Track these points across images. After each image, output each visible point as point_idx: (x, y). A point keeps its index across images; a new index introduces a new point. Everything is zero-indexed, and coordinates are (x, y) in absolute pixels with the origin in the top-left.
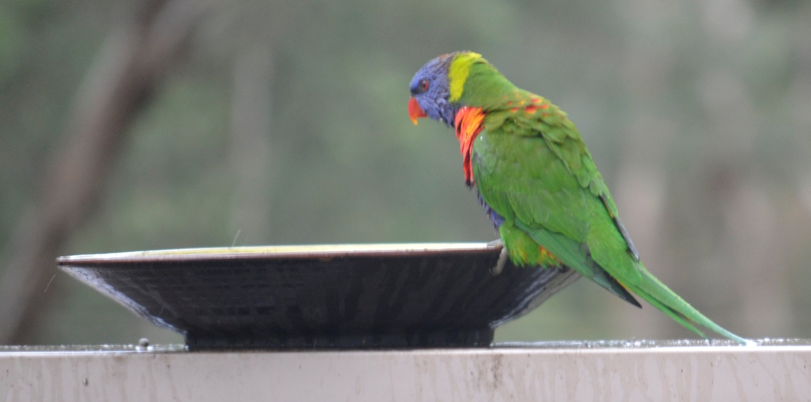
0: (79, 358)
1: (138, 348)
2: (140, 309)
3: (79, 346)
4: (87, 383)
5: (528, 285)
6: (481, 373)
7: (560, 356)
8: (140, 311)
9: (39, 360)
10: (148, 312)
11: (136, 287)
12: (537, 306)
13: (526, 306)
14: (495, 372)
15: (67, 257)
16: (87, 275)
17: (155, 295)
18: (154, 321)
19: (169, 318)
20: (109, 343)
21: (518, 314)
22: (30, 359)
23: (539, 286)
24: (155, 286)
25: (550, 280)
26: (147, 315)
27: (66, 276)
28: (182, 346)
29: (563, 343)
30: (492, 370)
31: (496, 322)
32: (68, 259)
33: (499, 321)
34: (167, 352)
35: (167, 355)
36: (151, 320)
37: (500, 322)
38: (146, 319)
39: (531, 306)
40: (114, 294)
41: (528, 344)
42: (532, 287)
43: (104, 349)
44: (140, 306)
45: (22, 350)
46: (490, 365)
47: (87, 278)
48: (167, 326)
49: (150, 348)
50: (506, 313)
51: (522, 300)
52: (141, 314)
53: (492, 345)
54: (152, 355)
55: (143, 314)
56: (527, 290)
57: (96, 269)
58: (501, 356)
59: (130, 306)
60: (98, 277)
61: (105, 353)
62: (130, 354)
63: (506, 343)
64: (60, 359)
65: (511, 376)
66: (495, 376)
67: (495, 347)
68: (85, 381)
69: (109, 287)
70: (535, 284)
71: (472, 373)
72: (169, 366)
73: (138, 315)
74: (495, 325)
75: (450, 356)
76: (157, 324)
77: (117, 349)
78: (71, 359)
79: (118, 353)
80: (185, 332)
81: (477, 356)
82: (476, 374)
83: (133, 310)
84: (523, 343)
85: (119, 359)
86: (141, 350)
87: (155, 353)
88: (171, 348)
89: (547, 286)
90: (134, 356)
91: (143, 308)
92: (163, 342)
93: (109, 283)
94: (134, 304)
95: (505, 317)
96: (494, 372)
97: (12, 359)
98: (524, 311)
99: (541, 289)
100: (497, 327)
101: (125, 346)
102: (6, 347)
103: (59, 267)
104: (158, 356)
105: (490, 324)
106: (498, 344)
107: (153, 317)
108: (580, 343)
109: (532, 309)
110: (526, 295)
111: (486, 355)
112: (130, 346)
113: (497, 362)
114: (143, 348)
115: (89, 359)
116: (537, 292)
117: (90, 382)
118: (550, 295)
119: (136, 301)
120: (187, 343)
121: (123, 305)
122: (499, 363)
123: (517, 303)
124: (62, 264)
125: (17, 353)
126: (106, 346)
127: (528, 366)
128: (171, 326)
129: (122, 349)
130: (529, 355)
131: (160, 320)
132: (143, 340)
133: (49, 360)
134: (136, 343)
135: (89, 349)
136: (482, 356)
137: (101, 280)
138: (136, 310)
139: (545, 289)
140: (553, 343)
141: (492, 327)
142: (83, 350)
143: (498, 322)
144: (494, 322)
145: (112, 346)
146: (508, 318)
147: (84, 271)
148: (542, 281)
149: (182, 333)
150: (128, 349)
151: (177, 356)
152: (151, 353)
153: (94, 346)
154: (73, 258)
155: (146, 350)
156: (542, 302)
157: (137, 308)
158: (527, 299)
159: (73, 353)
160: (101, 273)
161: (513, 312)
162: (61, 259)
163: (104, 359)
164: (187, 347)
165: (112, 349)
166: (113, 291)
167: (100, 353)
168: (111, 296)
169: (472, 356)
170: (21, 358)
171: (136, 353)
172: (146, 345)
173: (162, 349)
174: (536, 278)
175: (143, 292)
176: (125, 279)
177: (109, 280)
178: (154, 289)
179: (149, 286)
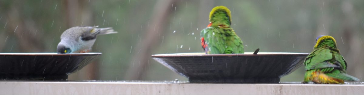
0: (157, 85)
1: (175, 82)
5: (291, 65)
6: (276, 91)
7: (300, 86)
9: (146, 85)
10: (178, 71)
11: (175, 64)
12: (293, 71)
13: (290, 71)
19: (184, 73)
20: (166, 80)
21: (287, 73)
22: (143, 85)
23: (294, 65)
24: (180, 64)
25: (297, 63)
27: (154, 60)
28: (188, 82)
30: (280, 90)
34: (183, 83)
35: (183, 84)
36: (179, 73)
37: (282, 76)
38: (177, 74)
39: (291, 71)
41: (290, 83)
42: (292, 66)
43: (165, 82)
45: (141, 82)
46: (279, 89)
47: (160, 61)
49: (178, 82)
50: (284, 73)
51: (289, 69)
53: (279, 83)
55: (176, 72)
56: (290, 67)
58: (282, 86)
61: (165, 83)
63: (284, 82)
64: (152, 85)
66: (280, 92)
67: (280, 83)
68: (159, 91)
69: (166, 64)
70: (293, 64)
71: (273, 91)
72: (184, 87)
75: (267, 86)
77: (169, 82)
78: (155, 85)
79: (169, 83)
80: (189, 77)
81: (275, 86)
83: (173, 71)
84: (289, 82)
85: (169, 85)
87: (180, 83)
88: (184, 82)
90: (174, 84)
91: (177, 70)
92: (182, 80)
93: (167, 63)
94: (174, 69)
95: (284, 74)
97: (138, 84)
98: (290, 73)
99: (294, 66)
101: (171, 81)
102: (137, 81)
104: (181, 84)
105: (279, 77)
106: (281, 82)
107: (180, 73)
109: (292, 72)
111: (278, 86)
112: (173, 81)
115: (160, 85)
116: (293, 67)
117: (161, 91)
118: (297, 68)
119: (175, 68)
120: (189, 81)
121: (171, 69)
122: (282, 88)
123: (287, 70)
124: (153, 57)
125: (140, 83)
126: (165, 81)
127: (290, 89)
128: (184, 76)
129: (170, 82)
130: (291, 86)
131: (181, 74)
132: (176, 80)
133: (149, 85)
134: (174, 80)
135: (161, 82)
136: (276, 86)
137: (164, 62)
139: (295, 66)
140: (298, 82)
142: (159, 82)
145: (167, 81)
147: (159, 59)
148: (295, 64)
150: (172, 82)
151: (186, 84)
153: (163, 81)
154: (156, 55)
156: (295, 70)
158: (290, 69)
160: (164, 60)
161: (286, 73)
162: (153, 55)
163: (165, 85)
165: (167, 82)
167: (164, 83)
168: (167, 66)
169: (273, 86)
170: (141, 84)
171: (174, 83)
172: (177, 81)
174: (293, 63)
175: (177, 65)
176: (172, 62)
177: (167, 62)
178: (180, 65)
179: (178, 64)
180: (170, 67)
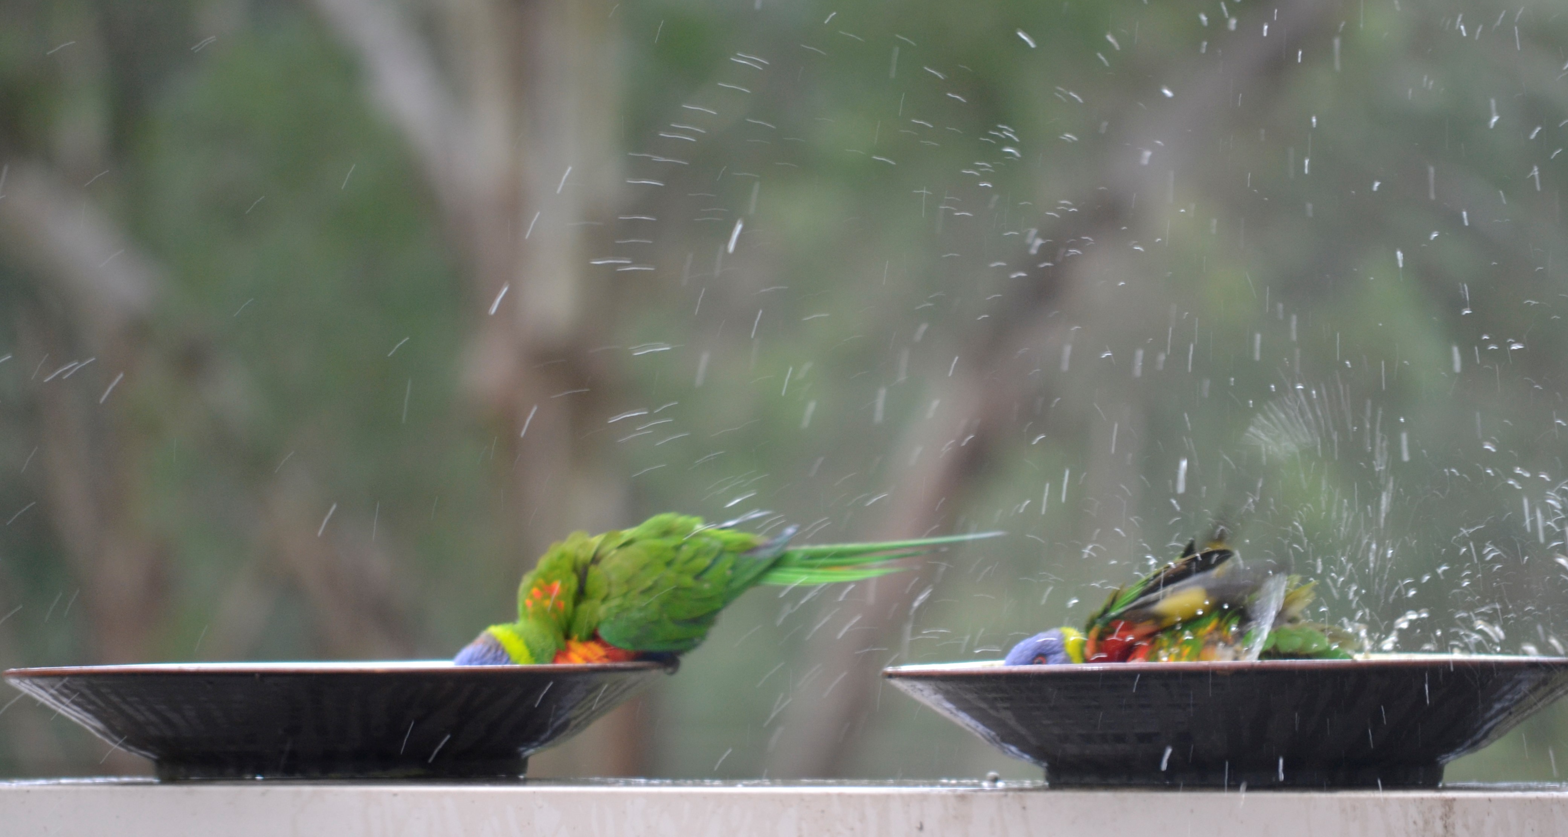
0: (911, 796)
1: (986, 785)
2: (989, 734)
3: (912, 780)
4: (921, 828)
5: (1490, 708)
6: (1426, 822)
7: (1531, 801)
8: (988, 737)
9: (862, 797)
10: (998, 739)
11: (983, 705)
12: (1500, 736)
13: (1485, 736)
14: (1446, 821)
15: (897, 667)
16: (921, 690)
17: (1008, 716)
18: (1006, 750)
19: (1025, 747)
20: (948, 777)
21: (1475, 745)
22: (850, 796)
23: (1503, 710)
24: (1007, 705)
25: (1517, 702)
26: (997, 743)
27: (895, 691)
28: (1041, 782)
29: (1534, 784)
30: (1442, 818)
31: (1446, 756)
32: (899, 670)
33: (1450, 754)
34: (1022, 790)
35: (1023, 794)
36: (1002, 748)
37: (1452, 757)
38: (995, 749)
39: (1492, 735)
40: (956, 715)
41: (1488, 785)
42: (1493, 712)
43: (943, 785)
44: (989, 731)
45: (840, 785)
46: (1439, 811)
47: (923, 695)
48: (1022, 757)
49: (1000, 785)
50: (1460, 745)
51: (1481, 728)
52: (989, 741)
53: (1440, 785)
54: (1003, 793)
55: (992, 740)
56: (1488, 715)
57: (933, 683)
58: (1454, 800)
59: (975, 730)
60: (935, 694)
61: (944, 790)
62: (975, 791)
63: (1459, 784)
64: (888, 796)
65: (1466, 826)
66: (1445, 827)
67: (1445, 789)
68: (919, 826)
69: (949, 705)
70: (1498, 706)
71: (1415, 823)
72: (1024, 808)
73: (986, 742)
74: (1444, 761)
75: (1386, 800)
76: (1010, 753)
77: (959, 785)
78: (902, 796)
79: (961, 789)
80: (1045, 764)
81: (1422, 799)
82: (1421, 824)
83: (978, 735)
84: (1481, 785)
85: (962, 797)
86: (990, 786)
87: (1007, 790)
88: (1027, 784)
89: (1513, 709)
90: (981, 794)
91: (993, 733)
92: (1017, 778)
93: (950, 700)
94: (981, 728)
95: (1458, 750)
96: (1444, 822)
97: (828, 795)
98: (1484, 742)
99: (1505, 714)
100: (1447, 762)
101: (969, 782)
102: (820, 781)
103: (888, 680)
104: (1011, 794)
105: (1439, 760)
106: (1449, 785)
107: (1006, 745)
108: (1558, 785)
109: (1493, 741)
110: (1485, 722)
111: (1433, 799)
112: (976, 781)
113: (1447, 808)
114: (992, 784)
115: (924, 797)
116: (1501, 717)
117: (926, 826)
118: (1518, 722)
119: (984, 724)
120: (1048, 779)
121: (967, 729)
122: (1451, 809)
123: (1475, 732)
124: (891, 676)
125: (833, 790)
126: (945, 781)
127: (1488, 814)
128: (1027, 757)
129: (965, 785)
130: (1490, 800)
131: (1013, 749)
132: (992, 774)
133: (873, 797)
134: (982, 777)
135: (924, 785)
136: (1427, 799)
137: (939, 697)
138: (983, 735)
139: (1510, 714)
140: (1522, 784)
141: (1441, 763)
142: (916, 785)
143: (1449, 757)
144: (1443, 756)
145: (953, 781)
146: (1463, 751)
147: (919, 685)
148: (1507, 704)
149: (1041, 765)
150: (974, 785)
151: (1034, 794)
152: (1001, 790)
153: (932, 781)
154: (905, 668)
155: (995, 786)
156: (1507, 731)
157: (985, 734)
158: (1487, 727)
159: (905, 790)
160: (940, 689)
161: (1469, 742)
162: (890, 669)
163: (943, 797)
164: (1047, 784)
165: (953, 785)
166: (955, 711)
167: (937, 789)
168: (952, 717)
169: (1415, 800)
170: (840, 795)
171: (983, 790)
172: (995, 780)
173: (1015, 786)
174: (1499, 700)
175: (993, 712)
176: (969, 697)
177: (950, 697)
178: (1005, 708)
179: (1000, 705)
180: (964, 720)
